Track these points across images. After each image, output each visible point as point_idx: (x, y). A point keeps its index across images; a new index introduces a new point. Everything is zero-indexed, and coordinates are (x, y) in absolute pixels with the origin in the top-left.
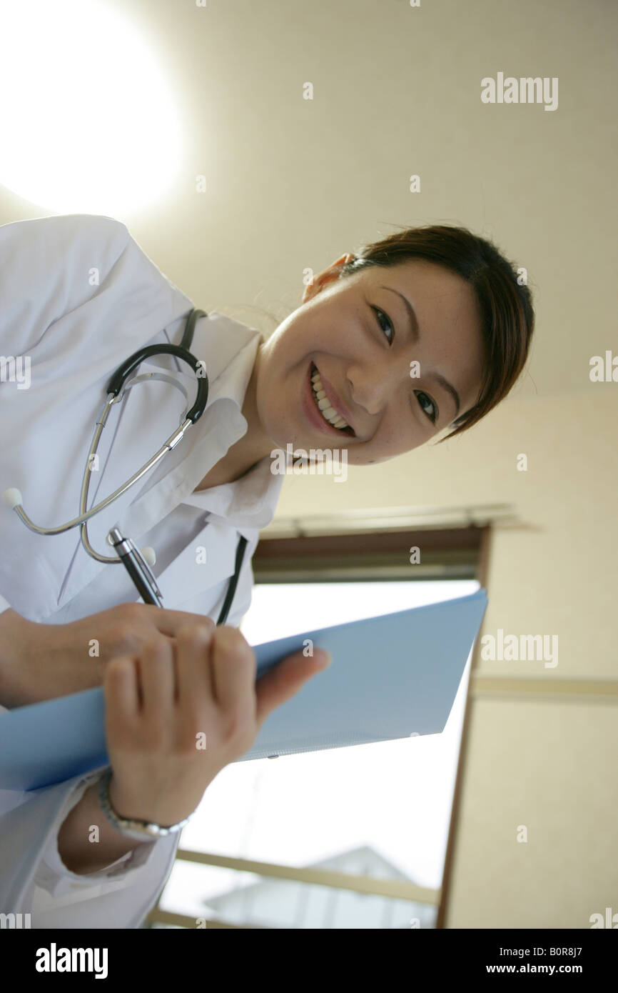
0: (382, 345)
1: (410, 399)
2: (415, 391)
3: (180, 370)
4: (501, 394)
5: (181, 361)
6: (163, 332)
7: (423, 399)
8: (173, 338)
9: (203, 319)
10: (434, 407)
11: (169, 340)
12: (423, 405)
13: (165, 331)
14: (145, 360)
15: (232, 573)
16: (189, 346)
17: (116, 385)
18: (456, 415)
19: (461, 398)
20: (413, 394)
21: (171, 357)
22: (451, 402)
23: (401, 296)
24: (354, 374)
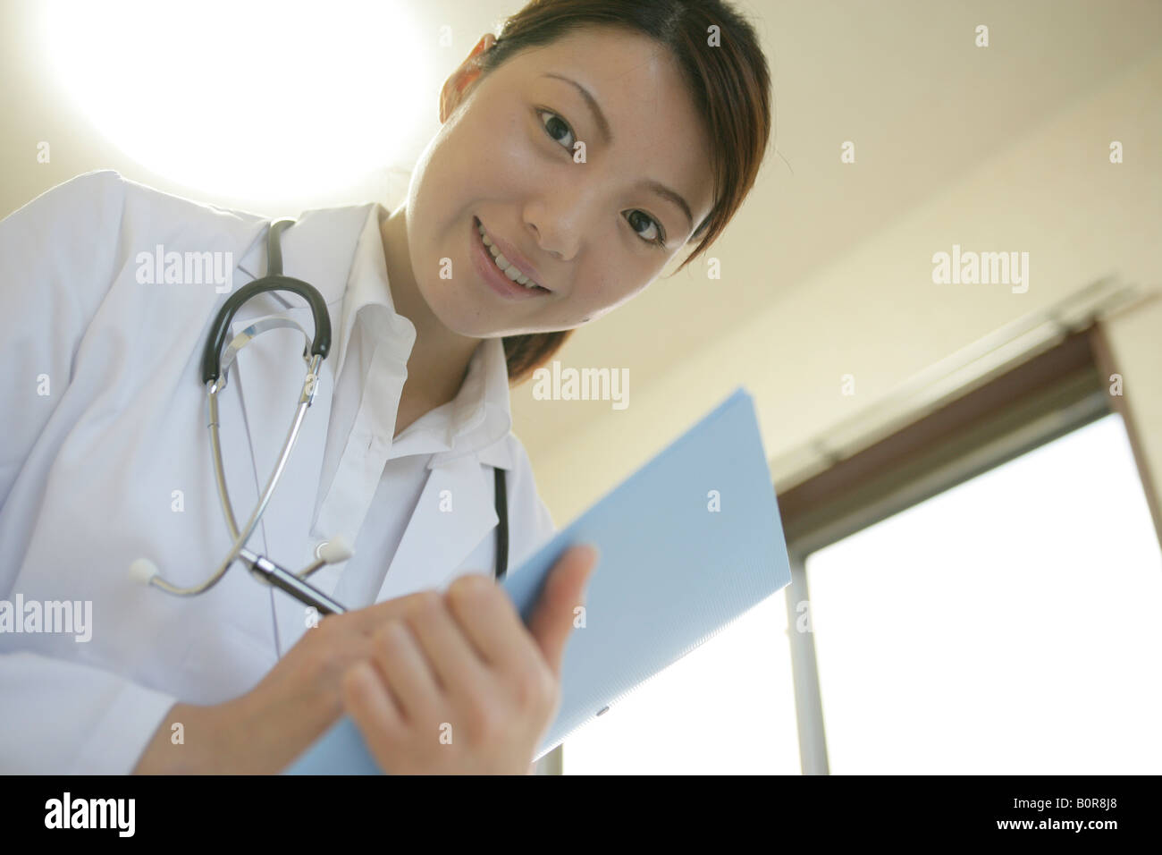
0: (560, 160)
1: (619, 225)
2: (624, 213)
3: (288, 306)
4: (744, 185)
5: (282, 293)
6: (238, 270)
7: (638, 220)
8: (256, 268)
9: (292, 229)
10: (658, 226)
11: (253, 277)
12: (637, 228)
13: (240, 268)
14: (234, 318)
15: (496, 521)
16: (280, 270)
17: (211, 367)
18: (691, 228)
19: (690, 204)
20: (621, 218)
21: (266, 296)
22: (678, 214)
23: (574, 84)
24: (532, 215)
